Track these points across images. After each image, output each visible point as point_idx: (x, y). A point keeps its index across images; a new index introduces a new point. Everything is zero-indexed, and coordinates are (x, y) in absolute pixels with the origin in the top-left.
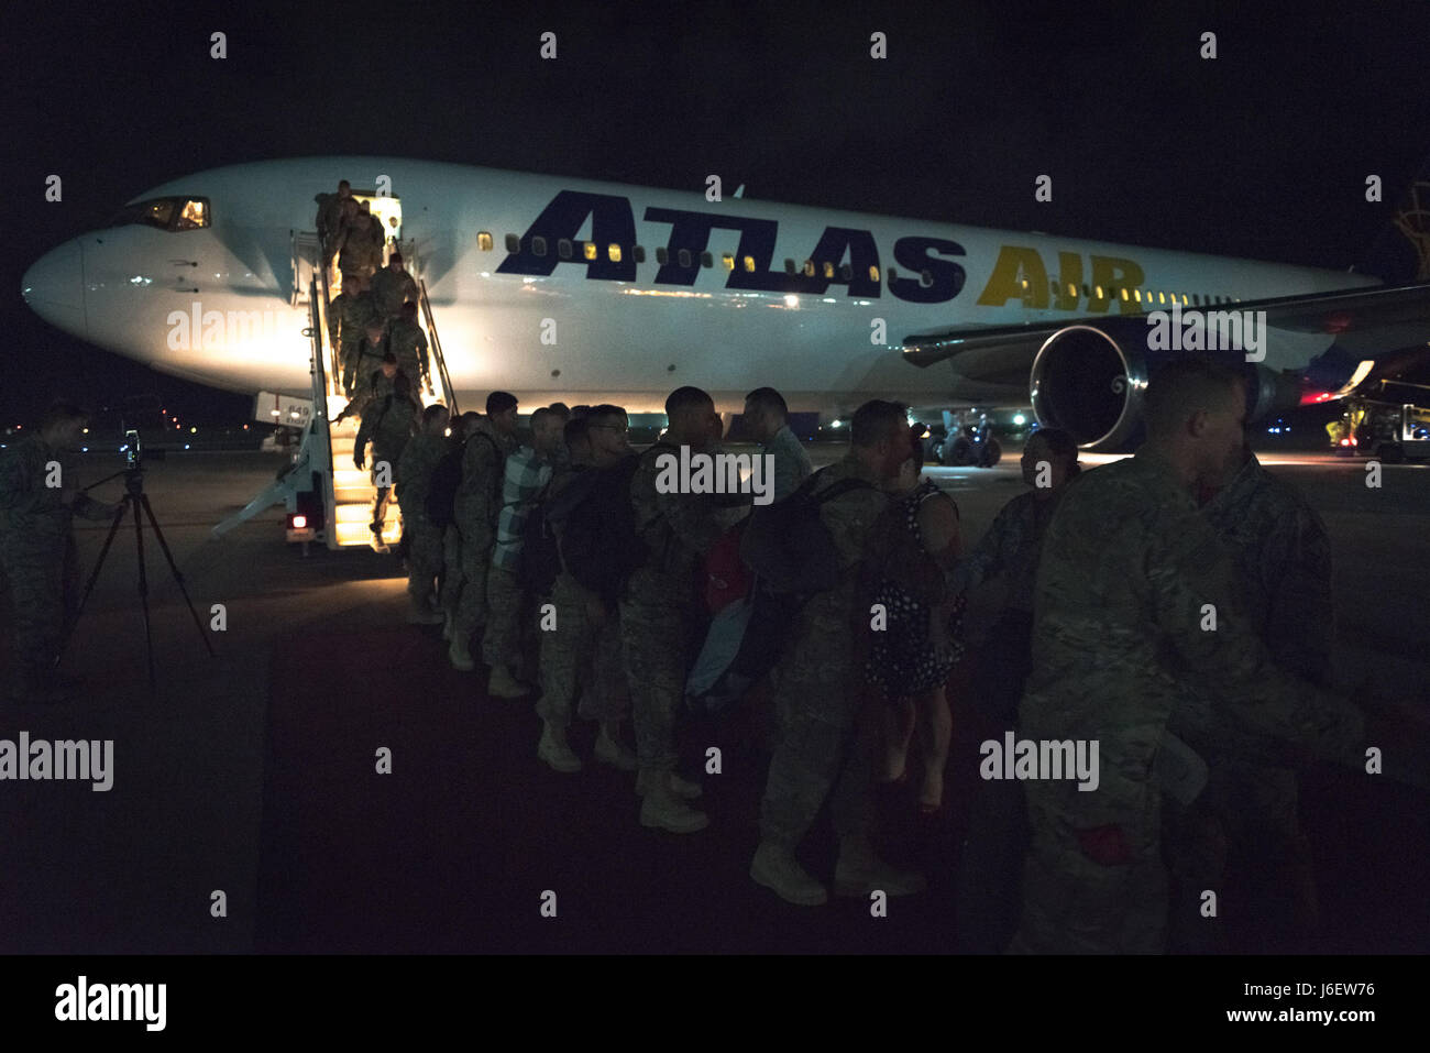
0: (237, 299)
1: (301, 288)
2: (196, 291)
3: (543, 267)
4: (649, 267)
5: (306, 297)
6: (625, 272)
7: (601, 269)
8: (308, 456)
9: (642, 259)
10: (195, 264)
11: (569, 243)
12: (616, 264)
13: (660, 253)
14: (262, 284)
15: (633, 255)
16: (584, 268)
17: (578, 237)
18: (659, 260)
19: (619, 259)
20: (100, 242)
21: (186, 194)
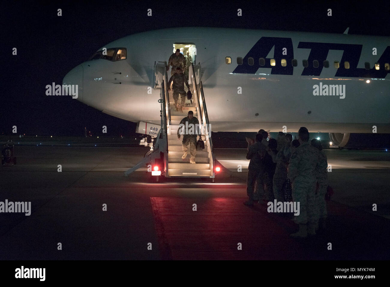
0: (134, 87)
1: (158, 83)
2: (120, 83)
3: (252, 70)
4: (299, 69)
5: (160, 86)
6: (288, 70)
7: (277, 70)
8: (158, 147)
9: (296, 65)
10: (120, 73)
11: (264, 60)
12: (284, 67)
13: (304, 62)
14: (143, 81)
15: (292, 63)
16: (270, 70)
17: (267, 57)
18: (304, 65)
19: (285, 65)
20: (89, 66)
21: (118, 47)
